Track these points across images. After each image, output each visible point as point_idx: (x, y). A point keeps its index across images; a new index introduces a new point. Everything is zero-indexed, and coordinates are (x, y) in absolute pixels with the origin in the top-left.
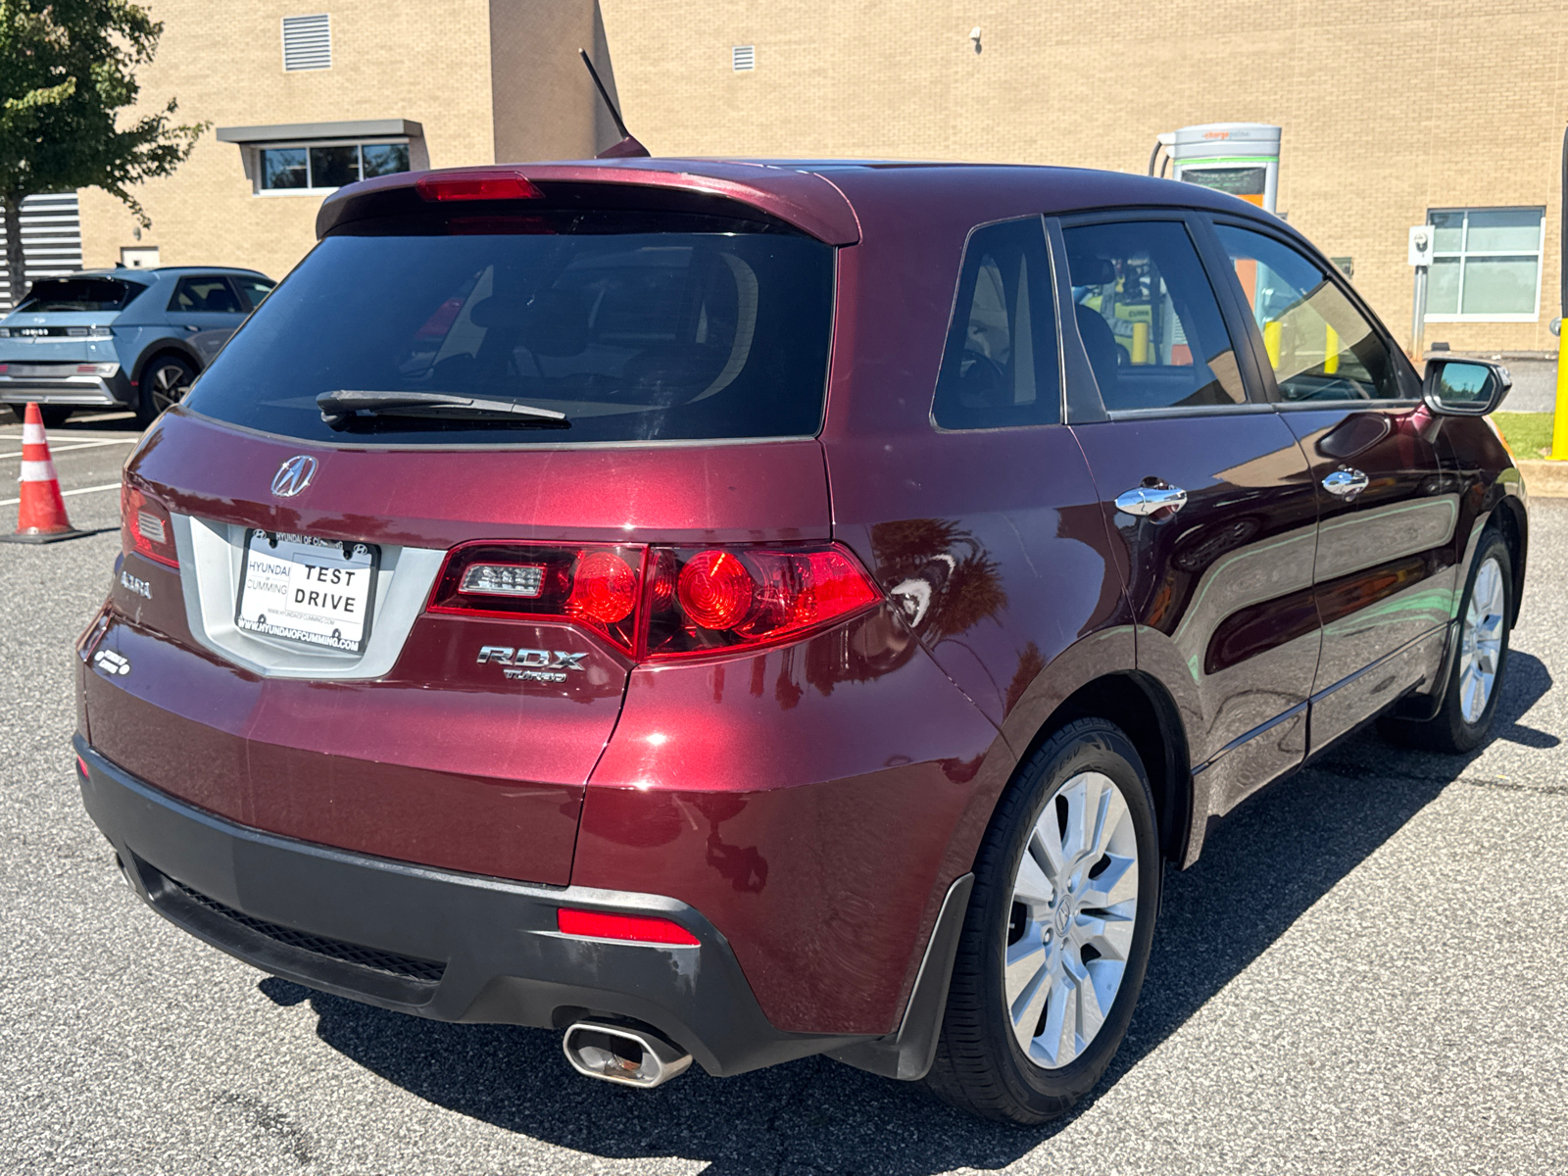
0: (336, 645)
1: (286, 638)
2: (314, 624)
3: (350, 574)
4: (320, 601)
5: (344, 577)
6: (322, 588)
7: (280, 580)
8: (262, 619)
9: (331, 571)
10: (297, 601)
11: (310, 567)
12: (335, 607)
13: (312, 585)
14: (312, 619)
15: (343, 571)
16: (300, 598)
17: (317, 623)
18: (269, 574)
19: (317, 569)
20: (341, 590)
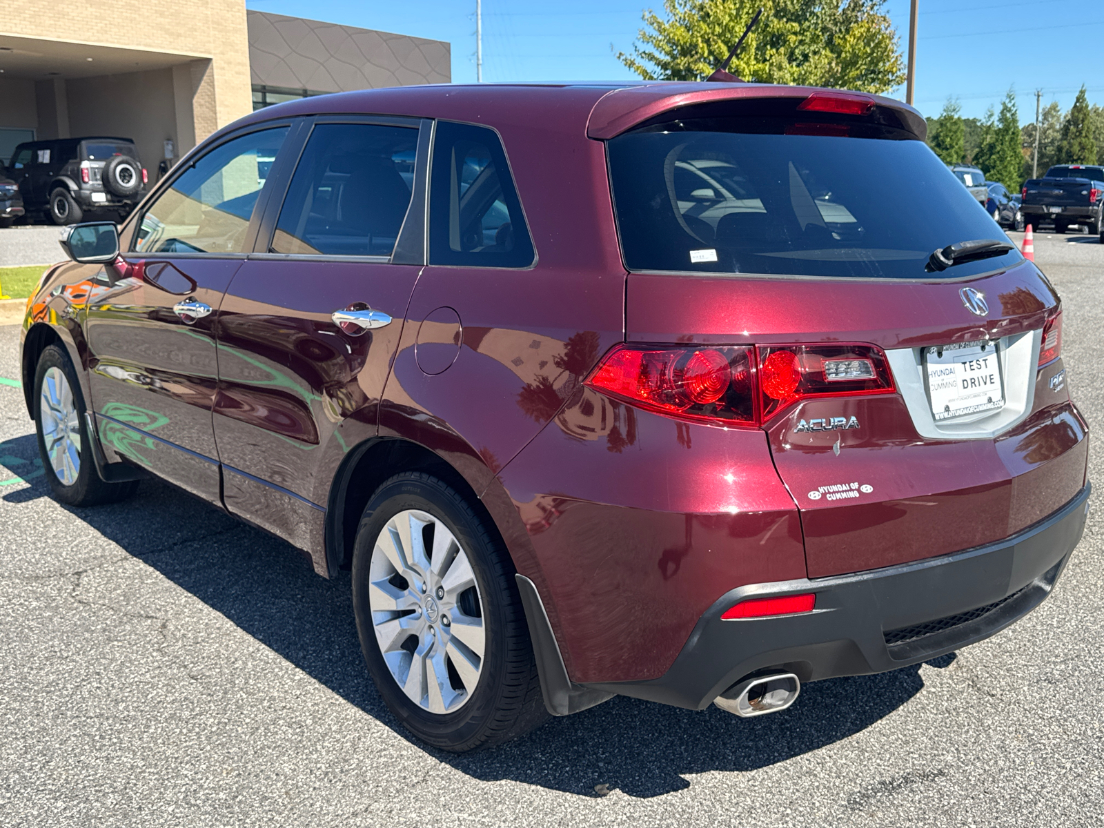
0: (993, 407)
1: (966, 415)
2: (976, 399)
3: (985, 360)
4: (977, 383)
5: (982, 363)
6: (976, 374)
7: (949, 378)
8: (947, 409)
9: (975, 362)
10: (965, 388)
11: (964, 363)
12: (985, 383)
13: (969, 375)
14: (975, 396)
15: (981, 360)
16: (966, 386)
17: (979, 397)
18: (943, 376)
19: (968, 363)
20: (984, 372)
